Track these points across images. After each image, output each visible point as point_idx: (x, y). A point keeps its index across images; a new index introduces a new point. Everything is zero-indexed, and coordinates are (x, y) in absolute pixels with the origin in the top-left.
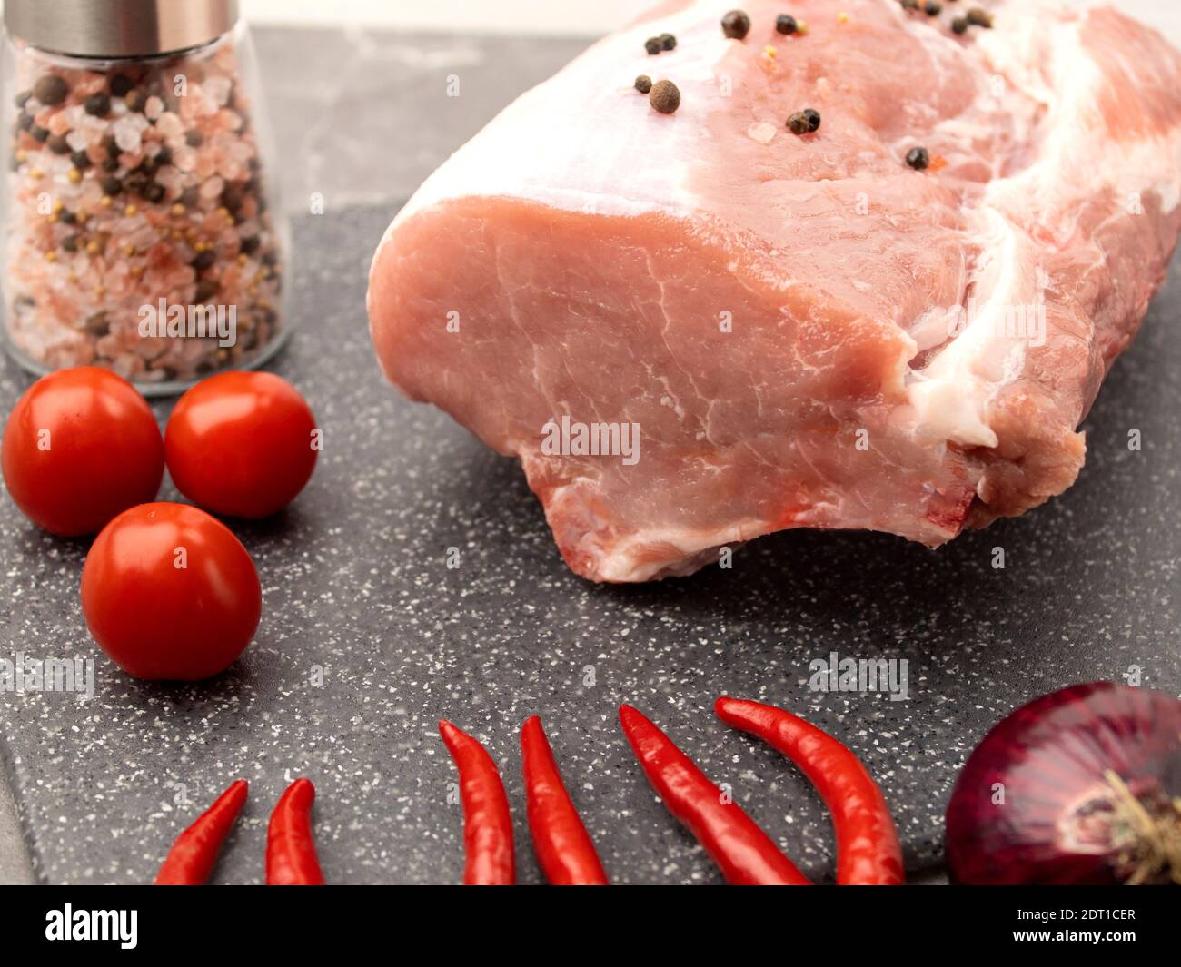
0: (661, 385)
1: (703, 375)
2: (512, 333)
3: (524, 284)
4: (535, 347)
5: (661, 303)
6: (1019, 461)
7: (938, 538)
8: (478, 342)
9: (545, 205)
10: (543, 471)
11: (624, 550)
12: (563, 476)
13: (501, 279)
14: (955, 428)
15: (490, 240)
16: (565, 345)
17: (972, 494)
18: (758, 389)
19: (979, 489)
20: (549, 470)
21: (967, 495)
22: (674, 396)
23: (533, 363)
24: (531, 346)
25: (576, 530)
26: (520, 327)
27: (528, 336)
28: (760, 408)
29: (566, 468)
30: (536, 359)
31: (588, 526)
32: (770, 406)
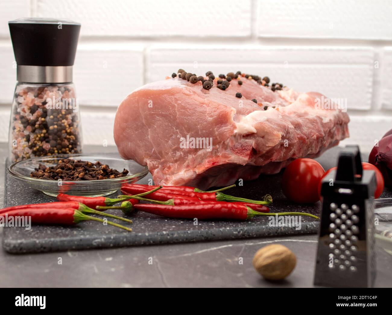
0: (177, 132)
1: (186, 126)
2: (144, 127)
3: (145, 112)
4: (149, 129)
5: (176, 109)
6: (263, 137)
7: (244, 160)
8: (136, 132)
9: (150, 89)
10: (152, 165)
11: (171, 183)
12: (157, 166)
13: (140, 112)
14: (245, 127)
15: (138, 102)
16: (155, 126)
17: (252, 147)
18: (199, 126)
19: (253, 145)
20: (153, 165)
21: (250, 147)
22: (180, 135)
23: (148, 134)
24: (148, 130)
25: (159, 180)
26: (145, 125)
27: (147, 127)
28: (200, 132)
29: (157, 163)
30: (149, 133)
31: (162, 178)
32: (202, 130)
